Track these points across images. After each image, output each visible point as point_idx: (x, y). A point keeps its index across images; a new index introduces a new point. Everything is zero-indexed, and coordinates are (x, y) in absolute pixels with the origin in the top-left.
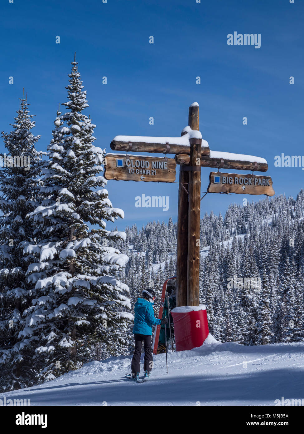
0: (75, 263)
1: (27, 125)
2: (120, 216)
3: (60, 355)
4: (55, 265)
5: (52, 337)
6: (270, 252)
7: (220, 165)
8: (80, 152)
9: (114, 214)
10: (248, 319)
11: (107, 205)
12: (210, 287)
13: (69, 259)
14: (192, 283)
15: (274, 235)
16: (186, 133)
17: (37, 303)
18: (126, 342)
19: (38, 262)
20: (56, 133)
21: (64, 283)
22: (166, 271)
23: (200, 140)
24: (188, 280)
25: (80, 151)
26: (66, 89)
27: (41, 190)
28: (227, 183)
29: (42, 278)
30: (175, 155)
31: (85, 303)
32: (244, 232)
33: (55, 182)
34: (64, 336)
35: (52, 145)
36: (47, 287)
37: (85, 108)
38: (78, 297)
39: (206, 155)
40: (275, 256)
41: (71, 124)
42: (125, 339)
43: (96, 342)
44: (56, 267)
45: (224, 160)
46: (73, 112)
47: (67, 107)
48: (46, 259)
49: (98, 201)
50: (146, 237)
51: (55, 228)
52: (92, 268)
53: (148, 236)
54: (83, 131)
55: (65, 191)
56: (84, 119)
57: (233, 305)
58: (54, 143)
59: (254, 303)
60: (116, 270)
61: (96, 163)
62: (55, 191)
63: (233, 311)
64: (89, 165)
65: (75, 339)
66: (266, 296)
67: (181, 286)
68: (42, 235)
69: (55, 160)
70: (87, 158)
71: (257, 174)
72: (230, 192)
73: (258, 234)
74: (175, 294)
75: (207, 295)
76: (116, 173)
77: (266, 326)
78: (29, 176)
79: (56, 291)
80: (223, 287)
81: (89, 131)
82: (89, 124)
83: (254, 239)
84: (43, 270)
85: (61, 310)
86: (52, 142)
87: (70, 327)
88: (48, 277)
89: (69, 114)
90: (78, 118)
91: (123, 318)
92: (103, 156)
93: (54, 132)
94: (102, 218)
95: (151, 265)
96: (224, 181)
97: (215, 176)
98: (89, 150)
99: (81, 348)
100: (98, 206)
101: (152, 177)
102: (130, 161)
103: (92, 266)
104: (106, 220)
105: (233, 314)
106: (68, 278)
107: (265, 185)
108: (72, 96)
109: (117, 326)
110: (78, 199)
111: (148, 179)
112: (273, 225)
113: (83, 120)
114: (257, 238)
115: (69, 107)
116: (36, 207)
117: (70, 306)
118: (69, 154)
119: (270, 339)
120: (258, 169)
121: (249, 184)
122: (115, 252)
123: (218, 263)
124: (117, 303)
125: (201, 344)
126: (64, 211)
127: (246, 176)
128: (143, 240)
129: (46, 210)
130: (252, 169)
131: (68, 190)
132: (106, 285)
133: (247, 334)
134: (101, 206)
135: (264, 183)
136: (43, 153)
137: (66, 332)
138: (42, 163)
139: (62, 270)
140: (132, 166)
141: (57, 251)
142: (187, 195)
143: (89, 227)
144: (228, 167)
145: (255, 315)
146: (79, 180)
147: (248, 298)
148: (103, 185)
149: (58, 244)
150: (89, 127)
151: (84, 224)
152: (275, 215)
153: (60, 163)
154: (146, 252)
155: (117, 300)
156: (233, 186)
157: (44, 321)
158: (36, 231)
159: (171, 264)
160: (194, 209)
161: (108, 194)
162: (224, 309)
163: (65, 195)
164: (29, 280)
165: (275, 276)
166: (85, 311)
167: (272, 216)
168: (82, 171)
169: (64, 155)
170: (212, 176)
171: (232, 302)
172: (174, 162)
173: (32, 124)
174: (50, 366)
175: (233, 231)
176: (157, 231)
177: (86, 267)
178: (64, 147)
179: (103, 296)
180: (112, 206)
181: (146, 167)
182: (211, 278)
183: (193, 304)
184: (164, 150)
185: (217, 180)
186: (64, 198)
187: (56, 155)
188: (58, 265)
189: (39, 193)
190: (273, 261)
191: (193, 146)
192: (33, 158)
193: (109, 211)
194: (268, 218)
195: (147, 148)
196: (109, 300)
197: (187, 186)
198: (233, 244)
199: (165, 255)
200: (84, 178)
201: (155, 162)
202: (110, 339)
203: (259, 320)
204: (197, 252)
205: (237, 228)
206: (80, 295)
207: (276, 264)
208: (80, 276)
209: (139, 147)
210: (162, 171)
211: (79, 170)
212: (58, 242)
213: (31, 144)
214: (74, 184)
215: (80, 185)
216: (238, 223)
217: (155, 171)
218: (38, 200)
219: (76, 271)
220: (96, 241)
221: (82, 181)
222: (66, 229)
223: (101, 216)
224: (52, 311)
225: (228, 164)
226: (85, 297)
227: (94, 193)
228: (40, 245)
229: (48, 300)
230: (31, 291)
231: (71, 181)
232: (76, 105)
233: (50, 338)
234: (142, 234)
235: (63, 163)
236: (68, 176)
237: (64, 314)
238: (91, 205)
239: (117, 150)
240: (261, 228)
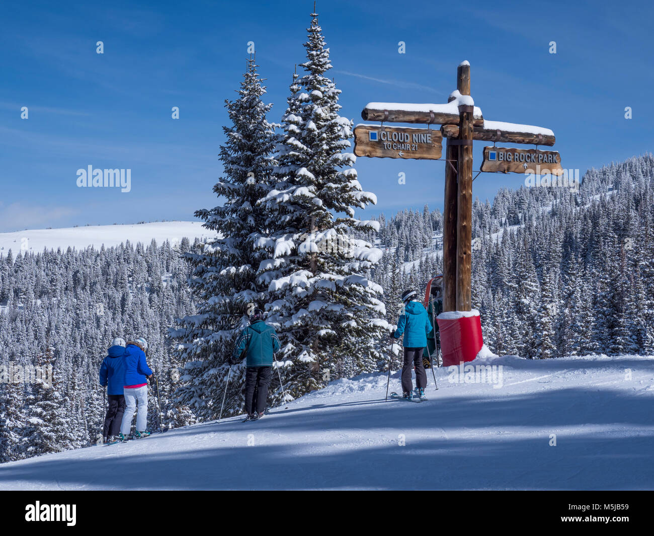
0: (317, 260)
1: (256, 91)
2: (372, 202)
3: (299, 372)
4: (293, 262)
5: (289, 350)
6: (550, 247)
7: (495, 138)
8: (322, 124)
9: (364, 200)
10: (524, 329)
11: (356, 188)
12: (476, 290)
13: (309, 255)
14: (463, 284)
15: (554, 226)
16: (454, 98)
17: (270, 308)
18: (380, 356)
19: (272, 258)
20: (292, 101)
21: (304, 283)
22: (421, 271)
23: (472, 107)
24: (457, 279)
25: (322, 122)
26: (305, 46)
27: (275, 171)
28: (505, 160)
29: (277, 278)
30: (440, 126)
31: (329, 309)
32: (516, 222)
33: (291, 160)
34: (303, 349)
35: (288, 115)
36: (283, 289)
37: (328, 69)
38: (321, 300)
39: (479, 126)
40: (555, 252)
41: (310, 89)
42: (379, 352)
43: (343, 355)
44: (294, 264)
45: (501, 131)
46: (313, 74)
47: (306, 68)
48: (282, 255)
49: (345, 184)
50: (396, 229)
51: (292, 217)
52: (338, 265)
53: (398, 228)
54: (326, 98)
55: (304, 171)
56: (327, 83)
57: (505, 312)
58: (290, 113)
59: (532, 310)
60: (367, 268)
61: (342, 137)
62: (292, 172)
63: (506, 320)
64: (333, 139)
65: (317, 352)
66: (546, 301)
67: (449, 286)
68: (276, 226)
69: (292, 133)
70: (330, 131)
71: (542, 149)
72: (508, 171)
73: (535, 225)
74: (441, 296)
75: (473, 299)
76: (368, 149)
77: (547, 337)
78: (259, 154)
79: (293, 293)
80: (492, 291)
81: (333, 98)
82: (333, 89)
83: (530, 231)
84: (278, 267)
85: (300, 316)
86: (287, 112)
87: (311, 337)
88: (284, 277)
89: (308, 78)
90: (319, 82)
91: (377, 326)
92: (351, 128)
93: (290, 100)
94: (350, 204)
95: (402, 263)
96: (501, 158)
97: (490, 152)
98: (333, 121)
99: (324, 363)
100: (344, 190)
101: (413, 153)
102: (385, 134)
103: (338, 263)
104: (355, 206)
105: (505, 322)
106: (308, 278)
107: (552, 162)
108: (312, 55)
109: (369, 335)
110: (321, 181)
111: (408, 156)
112: (553, 213)
113: (325, 84)
114: (533, 229)
115: (308, 69)
116: (269, 192)
117: (311, 312)
118: (308, 125)
119: (551, 354)
120: (543, 143)
121: (532, 161)
122: (366, 246)
123: (485, 261)
124: (369, 307)
125: (474, 358)
126: (303, 196)
127: (528, 151)
128: (393, 233)
129: (281, 195)
130: (536, 142)
131: (308, 170)
132: (355, 286)
133: (522, 347)
134: (348, 189)
135: (550, 160)
136: (276, 125)
137: (307, 343)
138: (275, 138)
139: (301, 268)
140: (389, 140)
141: (295, 245)
142: (456, 175)
143: (333, 215)
144: (506, 140)
145: (533, 324)
146: (321, 158)
147: (524, 303)
148: (351, 163)
149: (296, 236)
150: (333, 93)
151: (328, 212)
152: (555, 201)
153: (298, 137)
154: (396, 247)
155: (368, 304)
156: (512, 164)
157: (280, 330)
158: (269, 221)
159: (426, 262)
160: (464, 192)
161: (356, 174)
162: (493, 317)
163: (304, 177)
164: (261, 281)
165: (555, 277)
166: (329, 317)
167: (551, 203)
168: (325, 147)
169: (302, 127)
170: (486, 151)
171: (504, 308)
172: (440, 134)
173: (262, 90)
174: (287, 386)
175: (503, 222)
176: (410, 222)
177: (331, 264)
178: (302, 117)
179: (351, 299)
180: (361, 189)
181: (406, 141)
182: (477, 278)
183: (463, 309)
184: (428, 120)
185: (493, 156)
186: (303, 180)
187: (293, 127)
188: (296, 262)
189: (272, 174)
190: (553, 258)
191: (463, 114)
192: (263, 132)
193: (358, 195)
194: (547, 205)
195: (407, 118)
196: (359, 305)
197: (455, 164)
198: (503, 237)
199: (420, 251)
200: (327, 155)
201: (417, 135)
202: (360, 352)
203: (538, 330)
204: (468, 244)
205: (509, 218)
206: (323, 298)
207: (558, 262)
208: (323, 275)
209: (397, 116)
210: (425, 145)
211: (322, 146)
212: (296, 234)
213: (261, 114)
214: (315, 163)
215: (323, 164)
216: (509, 211)
217: (416, 146)
218: (270, 183)
219: (318, 269)
220: (343, 232)
221: (324, 159)
222: (306, 218)
223: (349, 201)
224: (289, 318)
225: (506, 136)
226: (329, 301)
227: (339, 173)
228: (274, 238)
229: (285, 305)
230: (263, 294)
231: (311, 159)
232: (317, 66)
233: (286, 350)
234: (391, 226)
235: (301, 138)
236: (307, 153)
237: (303, 321)
238: (336, 188)
239: (370, 120)
240: (538, 218)
